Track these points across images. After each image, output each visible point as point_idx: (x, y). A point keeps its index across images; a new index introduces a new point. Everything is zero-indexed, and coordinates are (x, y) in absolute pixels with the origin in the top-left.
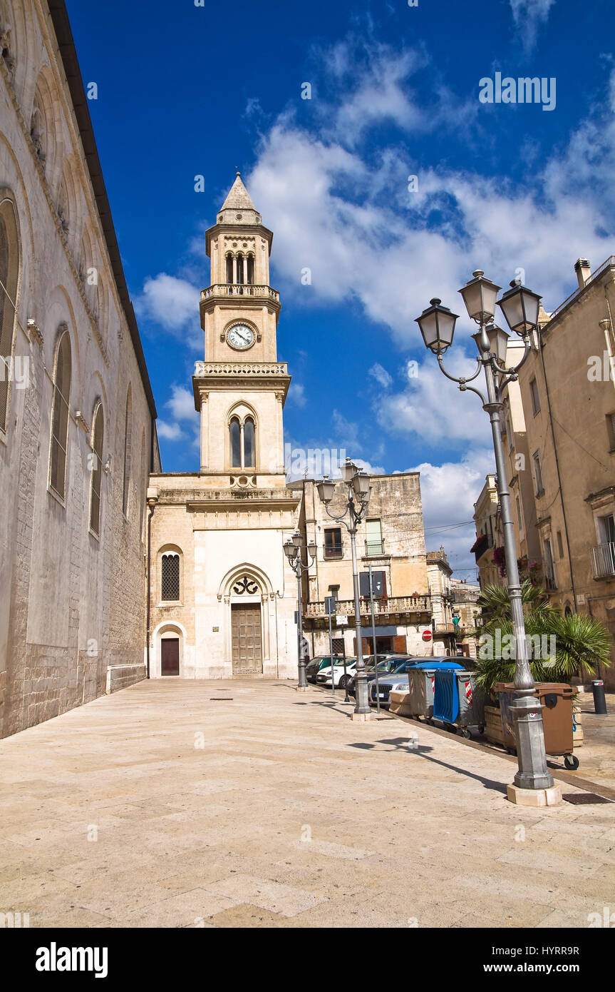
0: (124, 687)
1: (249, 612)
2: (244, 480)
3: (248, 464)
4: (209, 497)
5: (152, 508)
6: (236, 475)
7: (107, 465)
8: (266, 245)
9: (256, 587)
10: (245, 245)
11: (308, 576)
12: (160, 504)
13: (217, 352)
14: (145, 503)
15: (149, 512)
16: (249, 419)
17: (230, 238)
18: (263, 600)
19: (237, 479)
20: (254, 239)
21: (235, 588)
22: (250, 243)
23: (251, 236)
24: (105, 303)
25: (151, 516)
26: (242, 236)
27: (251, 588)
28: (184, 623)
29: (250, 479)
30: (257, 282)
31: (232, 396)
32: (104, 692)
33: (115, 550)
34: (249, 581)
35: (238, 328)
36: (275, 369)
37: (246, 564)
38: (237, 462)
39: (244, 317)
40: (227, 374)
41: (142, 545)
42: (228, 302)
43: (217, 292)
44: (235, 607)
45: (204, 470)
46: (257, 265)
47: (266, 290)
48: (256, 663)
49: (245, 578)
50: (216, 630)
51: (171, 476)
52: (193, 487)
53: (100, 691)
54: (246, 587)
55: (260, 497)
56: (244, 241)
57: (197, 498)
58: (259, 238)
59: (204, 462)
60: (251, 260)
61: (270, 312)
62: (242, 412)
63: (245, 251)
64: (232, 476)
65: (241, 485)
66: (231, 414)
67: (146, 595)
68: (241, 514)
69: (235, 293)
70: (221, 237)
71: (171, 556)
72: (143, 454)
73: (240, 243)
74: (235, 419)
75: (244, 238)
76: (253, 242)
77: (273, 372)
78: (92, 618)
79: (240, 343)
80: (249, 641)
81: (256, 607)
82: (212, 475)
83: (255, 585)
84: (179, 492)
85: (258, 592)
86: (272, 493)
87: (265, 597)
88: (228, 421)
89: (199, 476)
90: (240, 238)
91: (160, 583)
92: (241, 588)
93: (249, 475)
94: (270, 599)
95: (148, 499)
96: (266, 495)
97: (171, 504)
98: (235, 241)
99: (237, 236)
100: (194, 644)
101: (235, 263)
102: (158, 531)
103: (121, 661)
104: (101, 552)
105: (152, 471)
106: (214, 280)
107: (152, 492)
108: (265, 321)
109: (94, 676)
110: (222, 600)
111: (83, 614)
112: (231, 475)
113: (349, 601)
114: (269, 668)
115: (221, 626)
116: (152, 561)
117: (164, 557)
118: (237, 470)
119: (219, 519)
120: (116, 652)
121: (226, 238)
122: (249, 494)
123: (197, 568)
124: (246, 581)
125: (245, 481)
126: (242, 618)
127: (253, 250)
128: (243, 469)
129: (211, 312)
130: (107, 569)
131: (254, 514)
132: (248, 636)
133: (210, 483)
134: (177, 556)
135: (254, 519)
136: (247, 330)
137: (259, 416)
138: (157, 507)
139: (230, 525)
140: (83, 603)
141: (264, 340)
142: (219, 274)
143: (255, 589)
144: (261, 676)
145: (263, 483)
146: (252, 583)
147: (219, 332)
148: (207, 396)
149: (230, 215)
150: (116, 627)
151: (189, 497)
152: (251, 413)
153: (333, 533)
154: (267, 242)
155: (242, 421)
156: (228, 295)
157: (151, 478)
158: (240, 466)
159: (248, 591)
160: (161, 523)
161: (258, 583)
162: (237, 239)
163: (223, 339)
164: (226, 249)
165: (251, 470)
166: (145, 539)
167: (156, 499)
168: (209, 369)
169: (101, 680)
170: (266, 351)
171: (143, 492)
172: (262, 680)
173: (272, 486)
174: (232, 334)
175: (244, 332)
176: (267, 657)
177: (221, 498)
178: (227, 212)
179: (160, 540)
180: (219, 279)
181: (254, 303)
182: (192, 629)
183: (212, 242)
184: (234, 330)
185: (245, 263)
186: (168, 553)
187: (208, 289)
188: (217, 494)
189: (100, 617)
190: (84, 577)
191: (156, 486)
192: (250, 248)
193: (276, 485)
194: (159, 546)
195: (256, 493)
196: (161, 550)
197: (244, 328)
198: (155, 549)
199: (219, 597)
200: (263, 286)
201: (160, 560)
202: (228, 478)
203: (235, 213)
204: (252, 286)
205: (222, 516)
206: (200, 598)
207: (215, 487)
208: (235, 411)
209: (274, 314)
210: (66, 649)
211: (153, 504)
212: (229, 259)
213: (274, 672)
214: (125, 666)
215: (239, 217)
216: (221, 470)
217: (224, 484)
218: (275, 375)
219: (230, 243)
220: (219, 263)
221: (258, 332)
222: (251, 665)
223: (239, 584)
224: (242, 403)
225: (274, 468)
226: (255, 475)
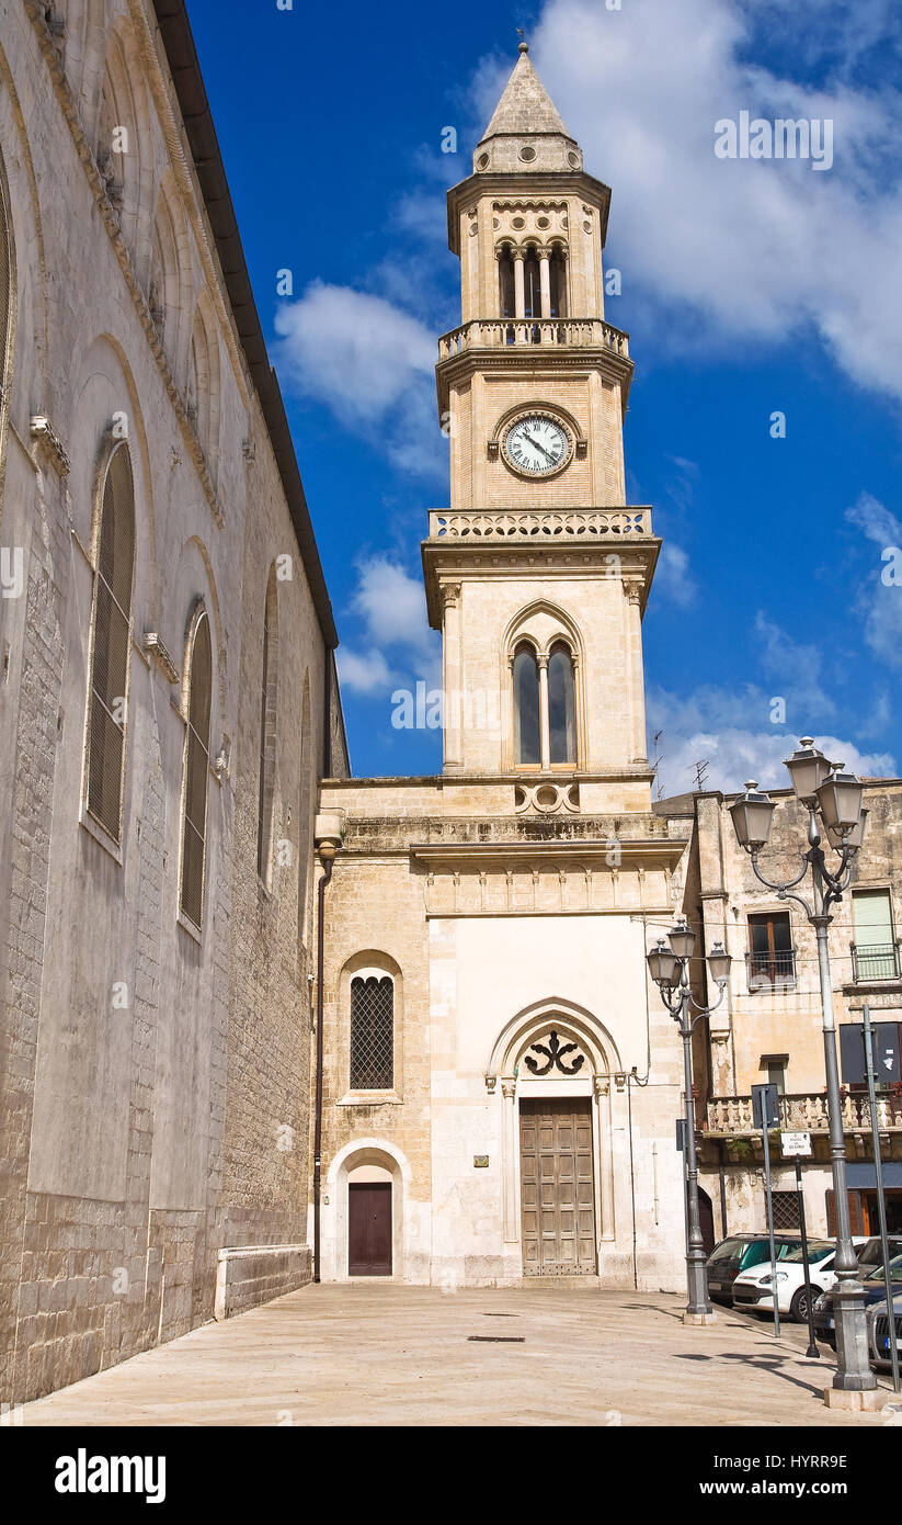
0: (257, 1301)
1: (562, 1120)
2: (548, 795)
3: (558, 755)
4: (465, 838)
5: (327, 862)
6: (530, 783)
7: (221, 762)
8: (595, 219)
9: (581, 1059)
10: (543, 223)
11: (708, 1032)
12: (346, 854)
13: (479, 487)
14: (311, 850)
15: (319, 872)
16: (560, 645)
17: (507, 206)
18: (597, 1091)
19: (531, 793)
20: (564, 206)
21: (529, 1061)
22: (555, 218)
23: (558, 200)
24: (212, 373)
25: (324, 882)
26: (536, 200)
27: (567, 1060)
28: (404, 1147)
29: (563, 793)
30: (575, 311)
31: (518, 591)
32: (210, 1315)
33: (238, 965)
34: (563, 1042)
35: (531, 426)
36: (621, 522)
37: (554, 1000)
38: (530, 750)
39: (544, 398)
40: (506, 538)
41: (303, 953)
42: (505, 363)
43: (477, 339)
44: (530, 1107)
45: (451, 772)
47: (597, 330)
48: (581, 1249)
49: (554, 1035)
50: (482, 1162)
51: (373, 784)
52: (425, 811)
53: (200, 1312)
54: (554, 1056)
55: (588, 837)
56: (541, 214)
57: (435, 839)
58: (576, 204)
59: (452, 752)
60: (559, 258)
61: (607, 385)
62: (543, 629)
63: (544, 236)
64: (519, 786)
65: (542, 807)
66: (515, 635)
67: (313, 1074)
68: (542, 876)
69: (522, 340)
70: (485, 204)
71: (372, 980)
72: (305, 733)
73: (531, 218)
74: (526, 646)
75: (542, 206)
76: (563, 214)
77: (616, 530)
78: (183, 1130)
79: (533, 460)
80: (562, 1192)
81: (580, 1106)
82: (472, 782)
83: (578, 1052)
84: (393, 824)
85: (586, 1071)
86: (618, 826)
87: (602, 1083)
88: (508, 650)
89: (439, 783)
90: (530, 206)
91: (347, 1044)
92: (542, 1060)
93: (562, 782)
94: (614, 1087)
95: (317, 843)
96: (602, 831)
97: (373, 854)
98: (518, 214)
99: (524, 200)
100: (427, 1197)
101: (519, 266)
102: (342, 918)
103: (252, 1239)
104: (207, 969)
105: (327, 774)
106: (470, 311)
107: (326, 825)
108: (595, 405)
109: (187, 1275)
110: (498, 1089)
111: (162, 1120)
112: (516, 782)
113: (813, 1097)
114: (613, 1261)
115: (492, 1150)
116: (327, 992)
117: (357, 982)
118: (530, 769)
119: (491, 890)
120: (240, 1216)
121: (496, 206)
122: (561, 828)
123: (437, 1010)
124: (554, 1043)
125: (553, 797)
126: (546, 1135)
127: (563, 233)
128: (547, 767)
129: (465, 387)
130: (220, 1007)
131: (576, 879)
132: (562, 1179)
133: (467, 801)
134: (387, 981)
135: (574, 888)
136: (552, 431)
137: (585, 636)
138: (339, 861)
139: (517, 904)
140: (163, 1094)
141: (595, 452)
142: (481, 294)
143: (578, 1062)
144: (592, 1282)
145: (595, 801)
146: (569, 1048)
147: (485, 435)
148: (458, 592)
149: (505, 150)
150: (241, 1154)
151: (416, 837)
152: (565, 631)
153: (770, 925)
154: (597, 212)
155: (543, 652)
156: (504, 346)
157: (325, 793)
158: (538, 759)
159: (560, 1066)
160: (349, 900)
161: (586, 1048)
162: (523, 208)
163: (493, 453)
164: (499, 234)
165: (565, 769)
166: (309, 939)
167: (337, 842)
168: (460, 525)
169: (203, 1283)
170: (599, 478)
171: (307, 824)
172: (597, 1292)
173: (616, 809)
174: (516, 440)
175: (545, 435)
176: (608, 1235)
177: (494, 837)
178: (499, 143)
179: (347, 939)
180: (482, 306)
181: (569, 363)
182: (423, 1159)
183: (464, 217)
184: (520, 431)
185: (545, 265)
186: (365, 973)
187: (456, 333)
188: (484, 828)
189: (203, 1128)
190: (166, 1031)
191: (337, 808)
192: (555, 228)
193: (628, 806)
194: (345, 956)
195: (579, 827)
196: (349, 965)
197: (543, 426)
198: (334, 962)
199: (490, 1082)
200: (589, 322)
201: (347, 990)
202: (509, 791)
203: (518, 144)
204: (561, 323)
205: (496, 882)
206: (444, 1084)
207: (478, 812)
208: (529, 627)
209: (617, 389)
210: (122, 1205)
211: (327, 854)
212: (505, 256)
213: (624, 1273)
214: (262, 1250)
215: (528, 154)
216: (493, 768)
217: (500, 804)
218: (621, 537)
219: (507, 218)
220: (482, 269)
221: (578, 432)
222: (568, 1254)
223: (539, 1049)
224: (542, 607)
225: (622, 764)
226: (576, 781)
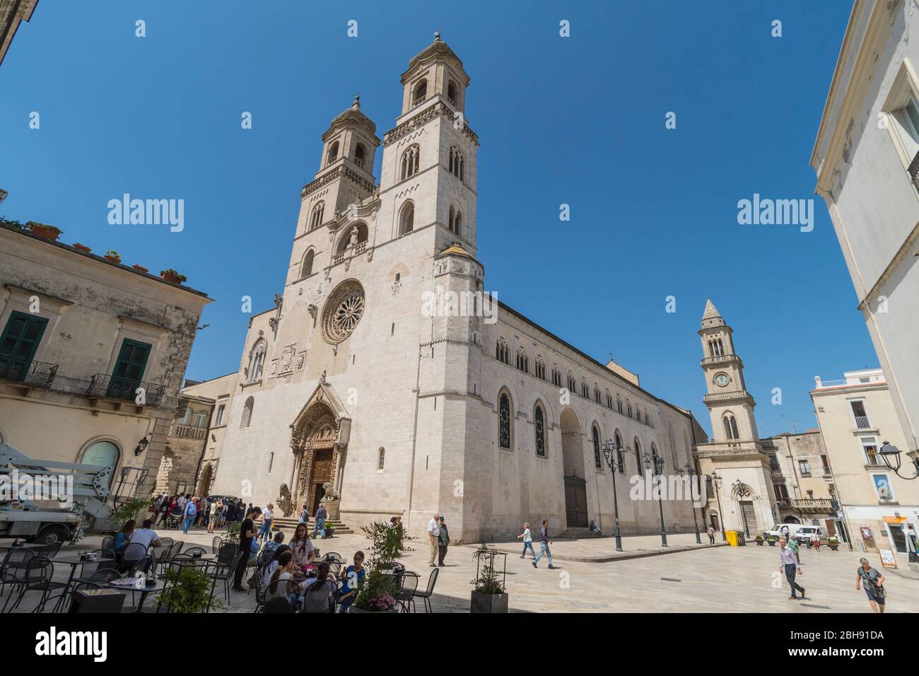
1: (748, 505)
2: (735, 445)
3: (736, 438)
4: (720, 455)
6: (731, 443)
8: (727, 332)
9: (749, 494)
10: (716, 336)
13: (712, 390)
17: (709, 334)
19: (732, 445)
21: (739, 494)
22: (718, 335)
23: (719, 331)
27: (746, 494)
28: (719, 509)
30: (725, 353)
31: (722, 408)
35: (720, 376)
36: (740, 394)
37: (742, 483)
38: (729, 436)
39: (721, 371)
40: (719, 399)
42: (714, 366)
43: (707, 362)
44: (741, 502)
45: (715, 442)
46: (723, 344)
47: (731, 356)
50: (733, 512)
52: (712, 450)
54: (744, 493)
55: (744, 454)
57: (715, 455)
59: (715, 438)
60: (721, 342)
61: (734, 369)
62: (728, 415)
63: (717, 338)
65: (734, 448)
66: (724, 416)
68: (736, 461)
69: (716, 360)
70: (705, 334)
73: (714, 335)
74: (726, 418)
75: (715, 333)
76: (720, 334)
77: (739, 396)
79: (722, 383)
80: (750, 518)
81: (750, 503)
82: (719, 444)
84: (707, 452)
85: (750, 496)
86: (749, 451)
87: (753, 499)
88: (723, 419)
89: (714, 444)
90: (713, 333)
92: (742, 494)
93: (737, 443)
94: (756, 499)
96: (746, 452)
97: (704, 458)
98: (711, 335)
100: (724, 518)
101: (713, 345)
106: (705, 356)
108: (732, 371)
110: (734, 499)
112: (728, 443)
113: (817, 500)
115: (734, 510)
118: (730, 440)
119: (726, 464)
121: (707, 334)
122: (738, 452)
123: (720, 486)
124: (744, 491)
126: (745, 508)
127: (721, 337)
128: (734, 440)
129: (706, 371)
131: (742, 461)
133: (719, 448)
135: (743, 463)
136: (725, 377)
137: (737, 416)
139: (732, 466)
141: (734, 380)
142: (706, 352)
145: (744, 447)
146: (747, 492)
147: (712, 379)
148: (711, 409)
149: (707, 322)
151: (711, 455)
152: (733, 415)
155: (729, 419)
156: (713, 362)
158: (731, 438)
161: (750, 492)
163: (714, 383)
164: (708, 340)
165: (737, 440)
168: (709, 397)
170: (735, 386)
173: (748, 448)
174: (718, 380)
175: (723, 378)
177: (726, 454)
178: (705, 321)
180: (707, 355)
181: (725, 365)
182: (722, 512)
183: (701, 338)
184: (718, 378)
185: (718, 344)
187: (703, 360)
188: (723, 453)
192: (719, 337)
195: (742, 452)
197: (722, 376)
199: (732, 498)
200: (729, 355)
202: (727, 445)
203: (709, 320)
204: (723, 356)
205: (728, 462)
206: (723, 498)
207: (722, 449)
208: (726, 415)
209: (737, 366)
212: (710, 344)
215: (711, 323)
216: (723, 441)
217: (726, 448)
218: (741, 397)
219: (709, 336)
220: (706, 348)
221: (730, 377)
223: (741, 492)
224: (727, 411)
225: (748, 439)
226: (740, 443)
